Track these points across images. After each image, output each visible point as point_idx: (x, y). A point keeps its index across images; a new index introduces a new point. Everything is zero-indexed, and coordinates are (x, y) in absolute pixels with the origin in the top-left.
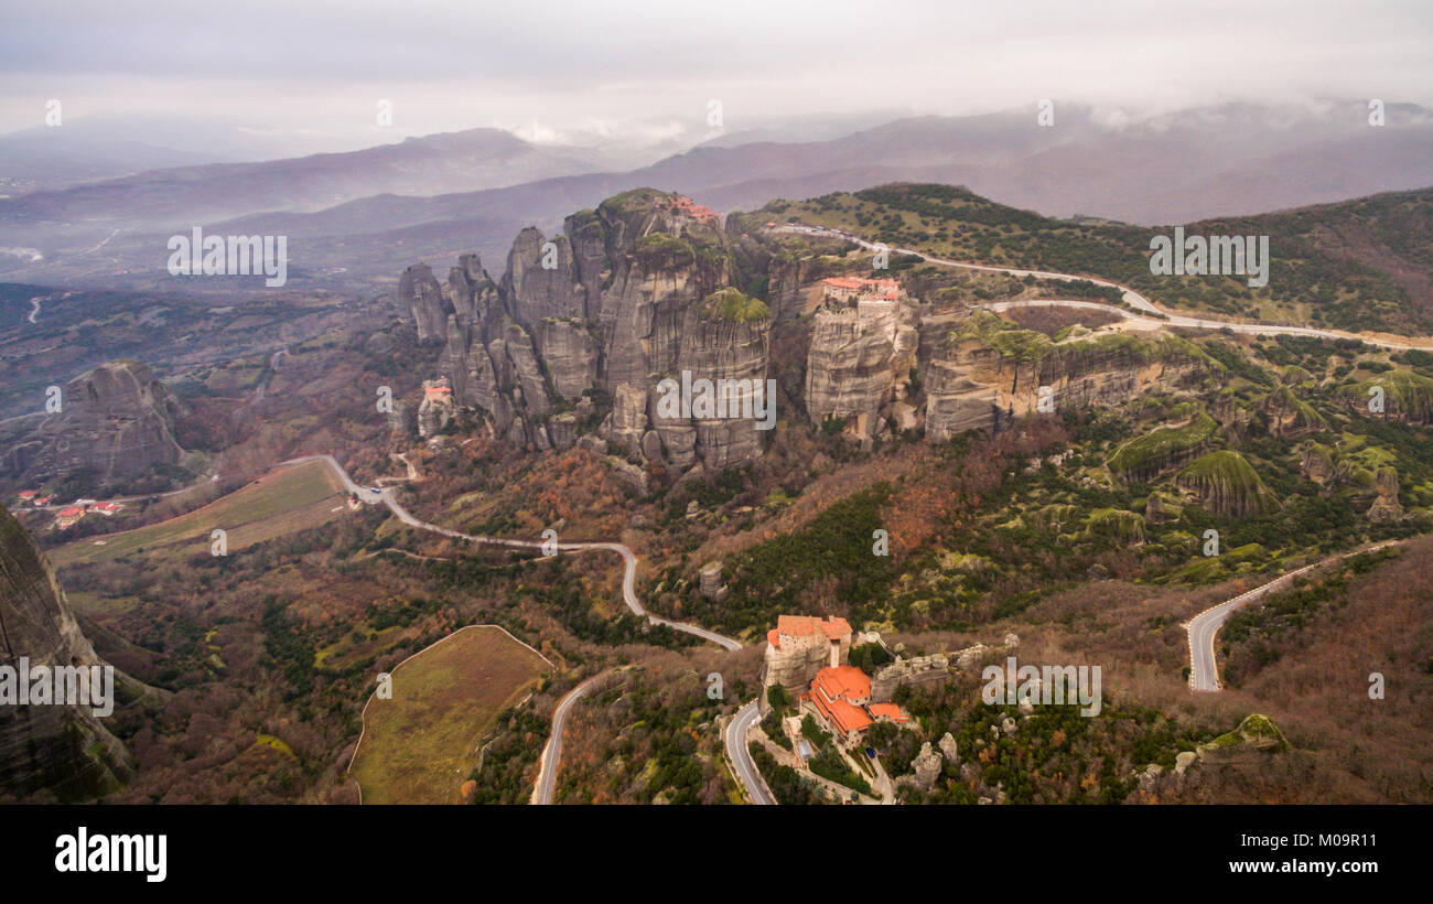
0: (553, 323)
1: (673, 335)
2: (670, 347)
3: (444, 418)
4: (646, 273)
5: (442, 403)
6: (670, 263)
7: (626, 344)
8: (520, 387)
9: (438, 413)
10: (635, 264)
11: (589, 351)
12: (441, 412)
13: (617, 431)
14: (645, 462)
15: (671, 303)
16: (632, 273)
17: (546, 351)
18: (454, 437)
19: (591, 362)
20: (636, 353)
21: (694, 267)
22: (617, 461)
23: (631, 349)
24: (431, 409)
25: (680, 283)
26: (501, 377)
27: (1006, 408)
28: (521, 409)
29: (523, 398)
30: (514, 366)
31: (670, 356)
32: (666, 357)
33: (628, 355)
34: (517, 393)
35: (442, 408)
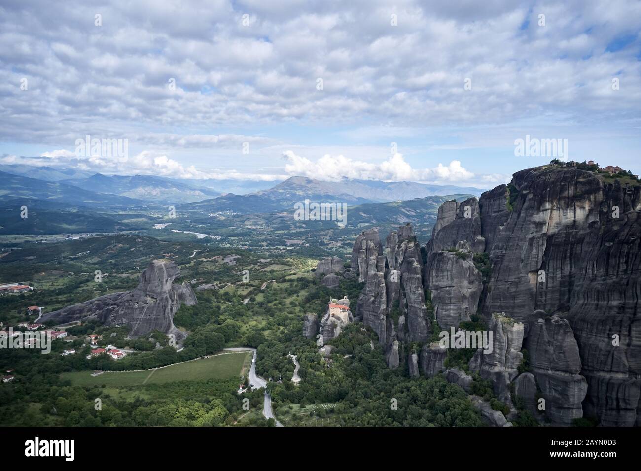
0: (441, 254)
1: (567, 270)
2: (562, 284)
3: (338, 332)
4: (541, 203)
7: (512, 279)
8: (406, 316)
9: (334, 326)
10: (530, 196)
11: (471, 283)
12: (337, 326)
13: (486, 368)
15: (568, 235)
16: (526, 204)
17: (433, 282)
19: (473, 295)
20: (522, 288)
23: (516, 284)
24: (329, 322)
25: (581, 214)
28: (402, 335)
29: (406, 325)
30: (405, 295)
31: (562, 294)
32: (557, 295)
33: (513, 290)
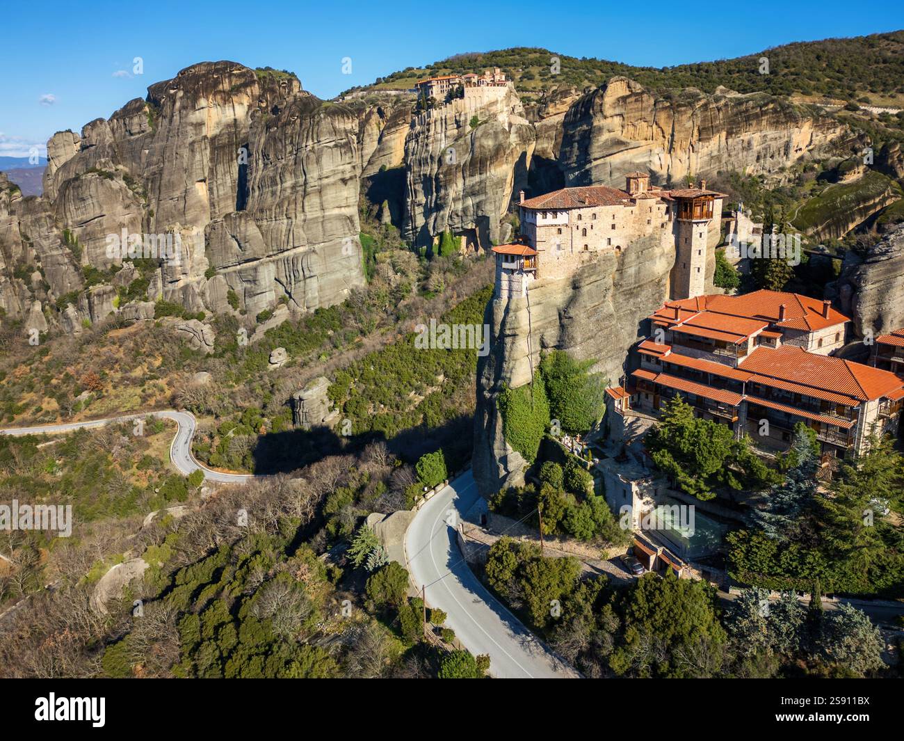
6: (226, 86)
7: (177, 194)
8: (42, 270)
10: (180, 95)
11: (127, 207)
14: (208, 314)
15: (230, 135)
17: (72, 218)
19: (132, 221)
21: (256, 89)
22: (168, 321)
25: (240, 111)
27: (664, 172)
29: (44, 281)
30: (32, 245)
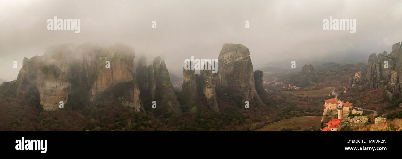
3: (357, 81)
5: (358, 77)
9: (356, 79)
12: (357, 79)
18: (358, 85)
26: (372, 72)
34: (375, 76)
35: (358, 79)
